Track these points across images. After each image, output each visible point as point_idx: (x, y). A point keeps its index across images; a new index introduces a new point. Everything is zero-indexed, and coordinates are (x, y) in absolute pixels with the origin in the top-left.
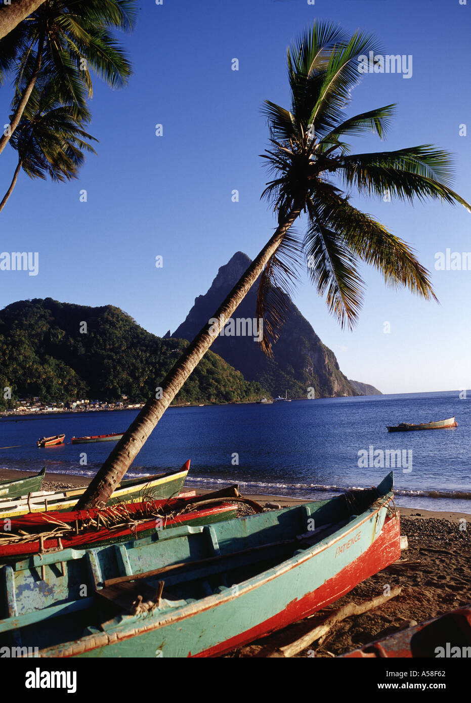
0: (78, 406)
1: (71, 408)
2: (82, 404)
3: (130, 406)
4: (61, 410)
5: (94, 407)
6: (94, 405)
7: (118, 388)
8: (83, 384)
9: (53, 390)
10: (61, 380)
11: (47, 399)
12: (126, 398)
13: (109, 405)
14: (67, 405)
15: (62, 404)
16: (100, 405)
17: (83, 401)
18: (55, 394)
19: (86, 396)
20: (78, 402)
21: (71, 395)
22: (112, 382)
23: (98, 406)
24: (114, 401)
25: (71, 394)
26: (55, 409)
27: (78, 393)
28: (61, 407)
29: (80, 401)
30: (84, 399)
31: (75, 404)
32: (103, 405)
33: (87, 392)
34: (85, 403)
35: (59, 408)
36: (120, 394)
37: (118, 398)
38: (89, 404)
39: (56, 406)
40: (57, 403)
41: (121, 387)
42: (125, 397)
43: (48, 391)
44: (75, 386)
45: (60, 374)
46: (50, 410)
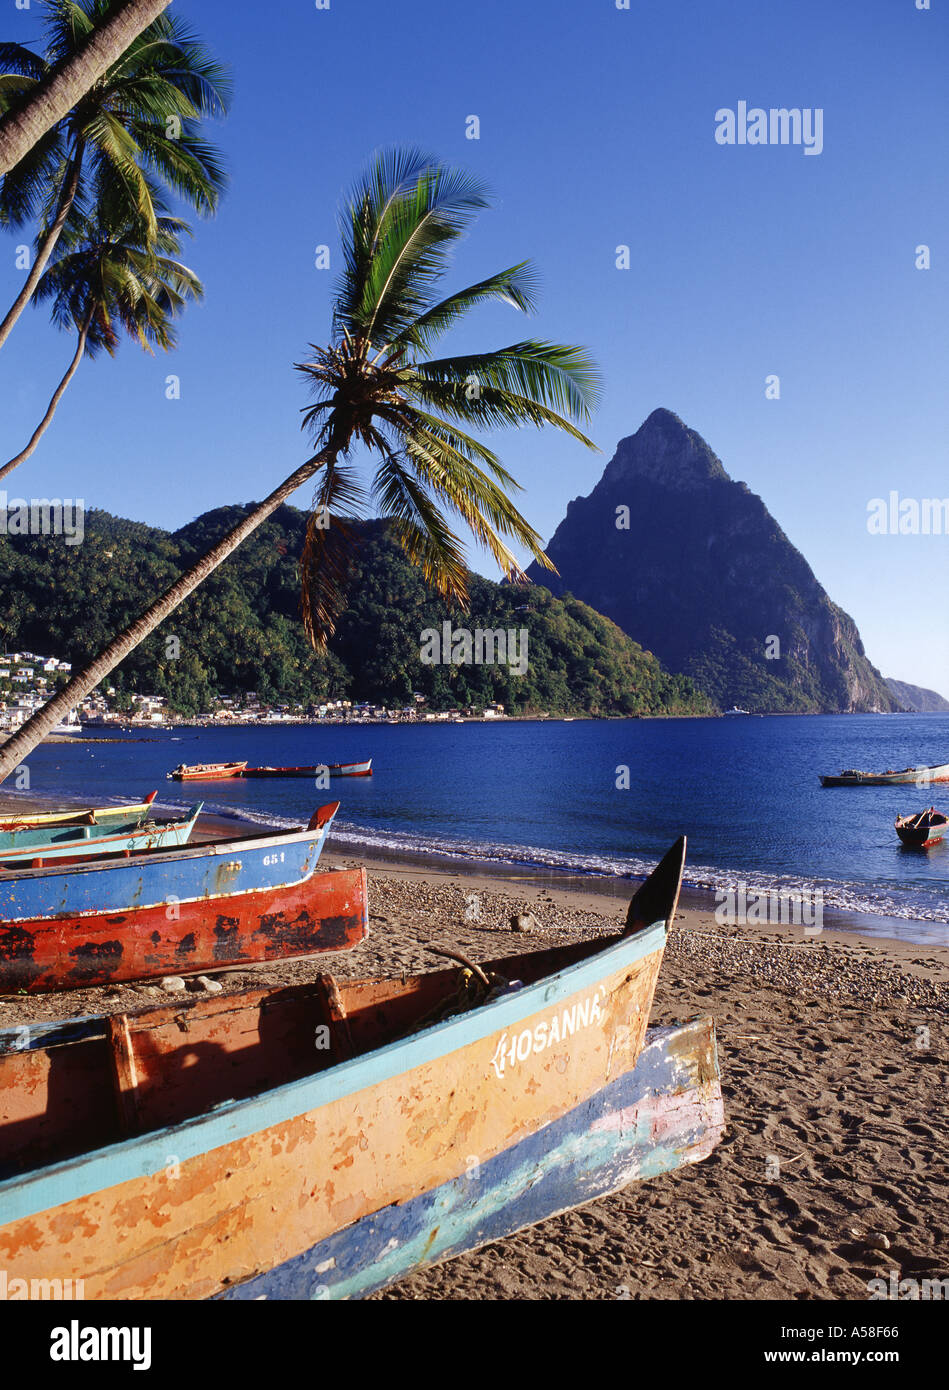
0: (329, 713)
1: (317, 716)
2: (337, 710)
3: (430, 717)
4: (298, 719)
5: (360, 716)
6: (360, 711)
7: (406, 680)
8: (340, 670)
9: (283, 680)
10: (298, 661)
11: (271, 696)
12: (422, 700)
13: (390, 712)
14: (310, 711)
15: (300, 707)
16: (371, 712)
17: (339, 704)
18: (287, 688)
19: (346, 694)
20: (330, 706)
21: (317, 692)
22: (396, 667)
23: (367, 714)
24: (399, 705)
25: (317, 688)
26: (287, 717)
27: (330, 686)
28: (298, 713)
29: (334, 703)
30: (342, 700)
31: (324, 709)
32: (377, 713)
33: (347, 687)
34: (343, 707)
35: (294, 714)
36: (410, 691)
37: (407, 700)
38: (351, 709)
39: (288, 712)
40: (291, 705)
41: (413, 678)
42: (420, 698)
43: (274, 682)
44: (325, 673)
45: (298, 650)
46: (277, 718)
